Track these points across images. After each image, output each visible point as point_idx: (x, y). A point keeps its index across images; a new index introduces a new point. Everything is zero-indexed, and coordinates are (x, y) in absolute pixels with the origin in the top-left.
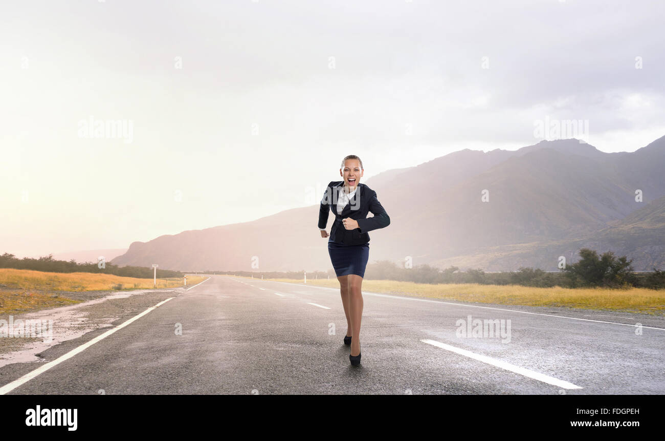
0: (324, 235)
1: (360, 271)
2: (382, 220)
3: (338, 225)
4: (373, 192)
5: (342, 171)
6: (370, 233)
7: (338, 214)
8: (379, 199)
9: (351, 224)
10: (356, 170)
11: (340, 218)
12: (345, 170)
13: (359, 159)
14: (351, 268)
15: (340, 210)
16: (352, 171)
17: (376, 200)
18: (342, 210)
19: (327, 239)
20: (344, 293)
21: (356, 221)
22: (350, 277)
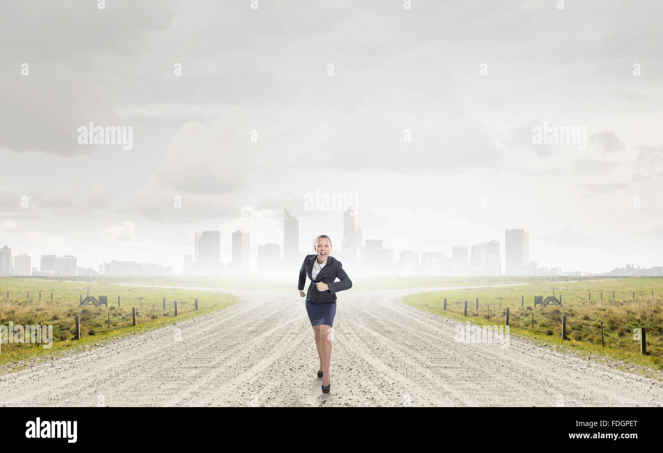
0: (303, 295)
1: (329, 322)
2: (346, 284)
3: (313, 288)
4: (340, 262)
5: (316, 247)
6: (337, 294)
7: (313, 279)
8: (344, 268)
9: (322, 287)
10: (327, 246)
11: (314, 282)
12: (319, 246)
13: (329, 238)
14: (323, 319)
15: (314, 276)
16: (324, 247)
17: (342, 269)
18: (316, 276)
19: (305, 299)
20: (317, 338)
21: (326, 285)
22: (322, 327)
